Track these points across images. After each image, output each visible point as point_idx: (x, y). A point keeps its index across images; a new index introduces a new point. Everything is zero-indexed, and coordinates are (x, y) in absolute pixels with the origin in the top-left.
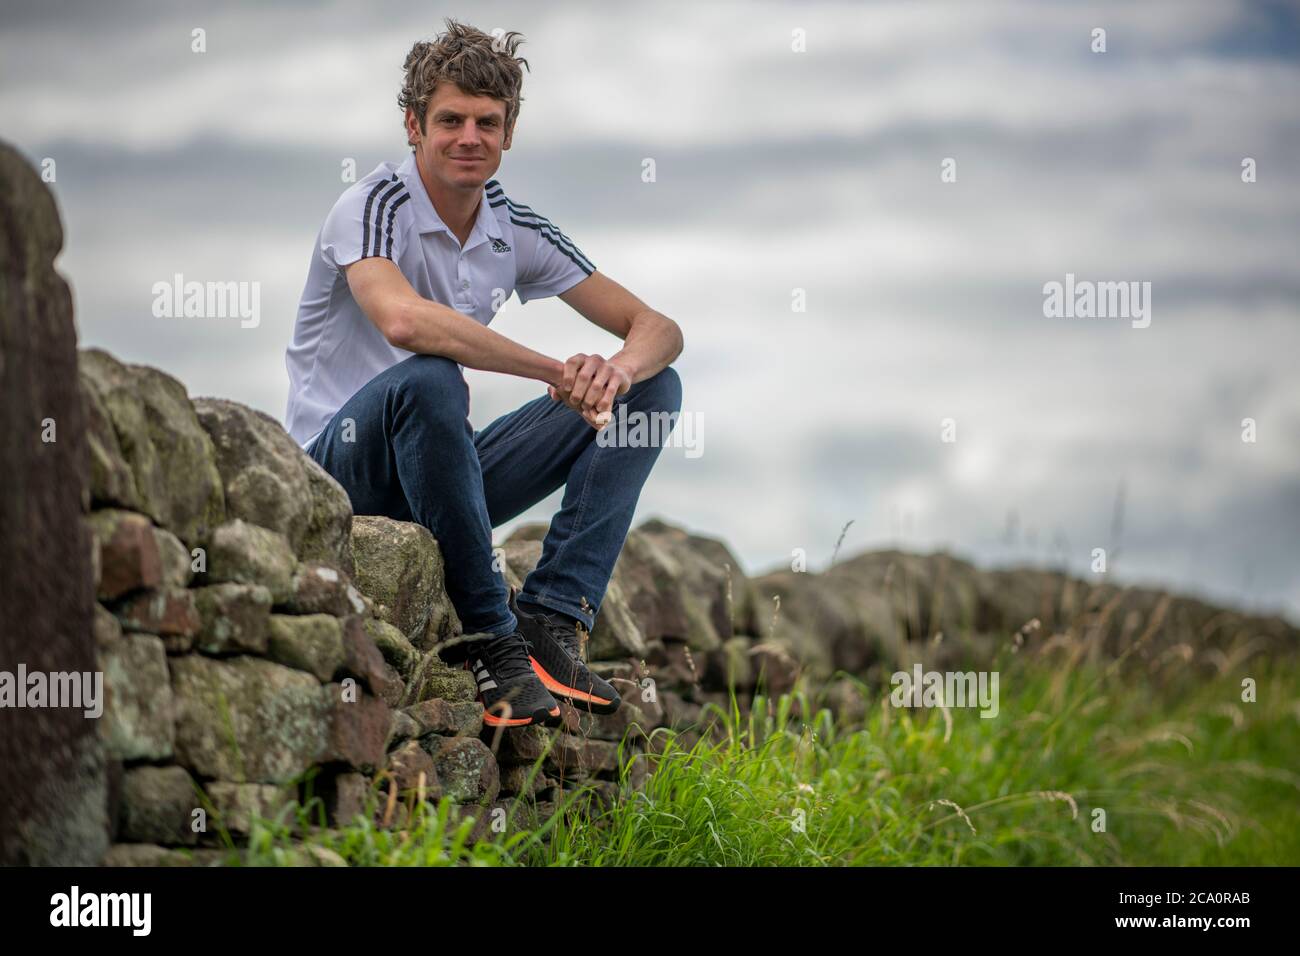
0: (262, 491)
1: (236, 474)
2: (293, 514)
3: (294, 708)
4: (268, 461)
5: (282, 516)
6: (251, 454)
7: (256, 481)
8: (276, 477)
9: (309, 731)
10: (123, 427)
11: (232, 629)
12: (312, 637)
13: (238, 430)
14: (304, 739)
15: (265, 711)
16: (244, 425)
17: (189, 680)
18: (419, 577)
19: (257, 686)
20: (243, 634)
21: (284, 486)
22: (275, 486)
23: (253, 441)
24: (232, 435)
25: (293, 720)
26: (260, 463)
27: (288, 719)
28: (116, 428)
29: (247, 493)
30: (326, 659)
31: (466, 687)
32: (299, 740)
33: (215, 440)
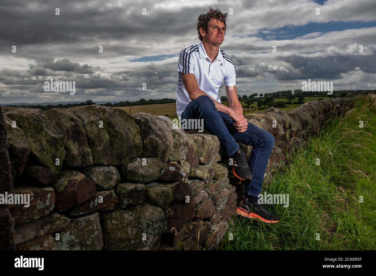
0: (153, 143)
1: (146, 138)
2: (163, 150)
3: (153, 222)
4: (155, 134)
5: (159, 151)
6: (150, 132)
7: (152, 140)
8: (157, 139)
9: (160, 227)
10: (90, 136)
11: (129, 201)
12: (161, 196)
13: (147, 125)
14: (158, 230)
15: (142, 226)
16: (148, 123)
17: (111, 223)
18: (212, 149)
19: (139, 217)
20: (133, 202)
21: (160, 141)
22: (157, 142)
23: (151, 128)
24: (145, 126)
25: (153, 226)
26: (153, 135)
27: (151, 226)
28: (87, 136)
29: (149, 143)
30: (166, 203)
31: (225, 174)
32: (156, 230)
33: (141, 127)
